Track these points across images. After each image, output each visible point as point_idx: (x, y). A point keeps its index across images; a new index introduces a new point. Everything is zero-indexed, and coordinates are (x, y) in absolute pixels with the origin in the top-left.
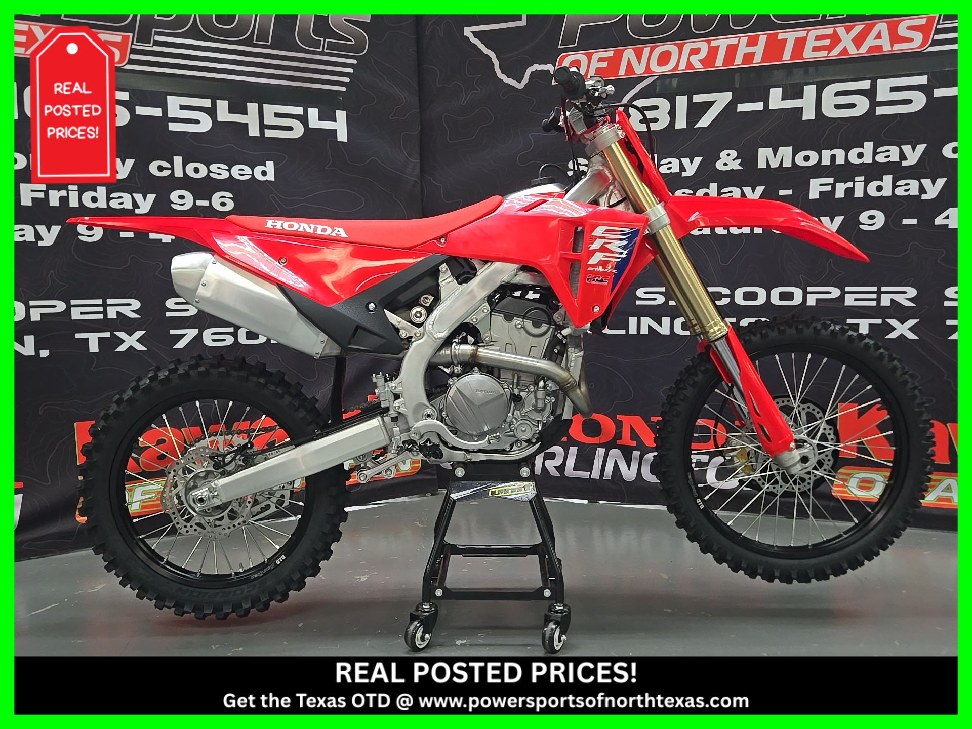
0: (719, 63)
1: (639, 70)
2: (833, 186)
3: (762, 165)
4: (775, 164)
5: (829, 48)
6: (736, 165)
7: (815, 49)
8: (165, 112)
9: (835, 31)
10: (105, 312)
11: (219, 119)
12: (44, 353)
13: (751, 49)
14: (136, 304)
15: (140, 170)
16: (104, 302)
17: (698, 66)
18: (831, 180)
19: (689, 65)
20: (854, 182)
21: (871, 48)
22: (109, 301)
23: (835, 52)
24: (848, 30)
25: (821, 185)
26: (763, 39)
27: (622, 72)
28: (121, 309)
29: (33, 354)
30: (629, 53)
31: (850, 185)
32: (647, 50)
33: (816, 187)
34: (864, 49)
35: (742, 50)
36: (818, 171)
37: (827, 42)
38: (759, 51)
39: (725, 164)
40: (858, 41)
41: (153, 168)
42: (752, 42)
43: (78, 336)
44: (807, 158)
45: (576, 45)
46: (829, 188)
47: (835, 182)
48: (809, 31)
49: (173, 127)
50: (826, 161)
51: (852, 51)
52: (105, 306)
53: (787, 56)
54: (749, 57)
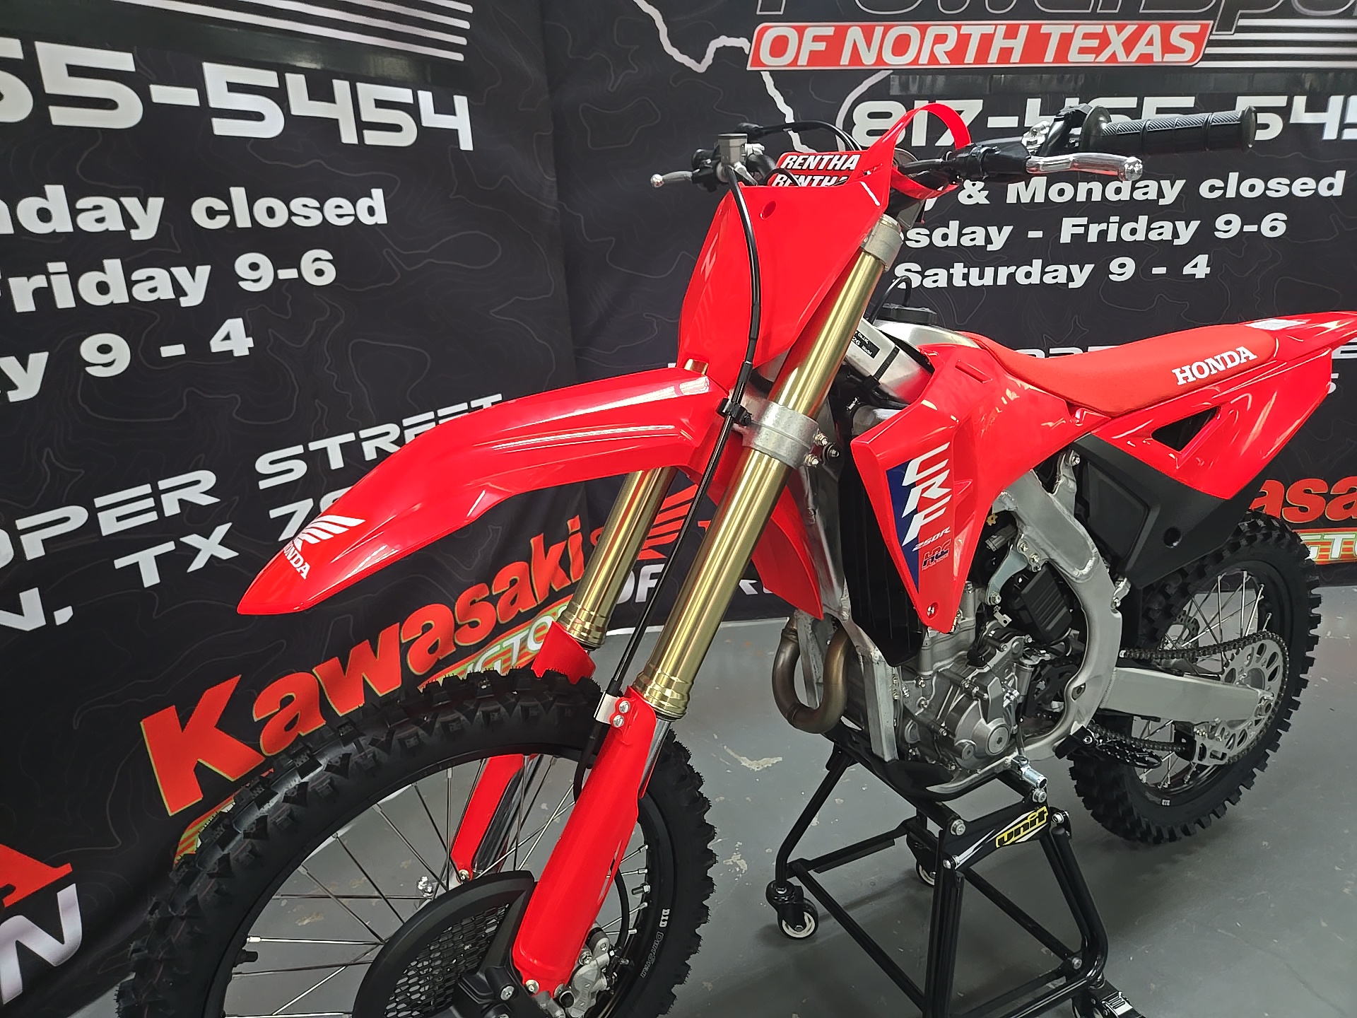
0: (970, 57)
1: (868, 59)
2: (1086, 227)
3: (1011, 199)
4: (1026, 199)
5: (1097, 51)
6: (981, 198)
7: (1082, 51)
8: (203, 96)
9: (1105, 30)
10: (158, 507)
11: (294, 112)
12: (63, 616)
13: (1009, 43)
14: (208, 478)
15: (175, 217)
16: (155, 487)
17: (944, 61)
18: (1084, 221)
19: (933, 58)
20: (1109, 223)
21: (1143, 57)
22: (163, 484)
23: (1104, 57)
24: (1120, 29)
25: (1074, 226)
26: (1023, 31)
27: (845, 60)
28: (183, 494)
29: (42, 622)
30: (855, 33)
31: (1104, 226)
32: (879, 31)
33: (1069, 228)
34: (1134, 57)
35: (999, 43)
36: (1073, 208)
37: (1094, 43)
38: (1018, 44)
39: (970, 196)
40: (1129, 45)
41: (198, 211)
42: (1011, 33)
43: (120, 563)
44: (1061, 192)
45: (781, 13)
46: (1081, 230)
47: (1089, 223)
48: (1077, 25)
49: (222, 127)
50: (1081, 197)
51: (1122, 57)
52: (156, 494)
53: (1049, 57)
54: (1006, 53)
